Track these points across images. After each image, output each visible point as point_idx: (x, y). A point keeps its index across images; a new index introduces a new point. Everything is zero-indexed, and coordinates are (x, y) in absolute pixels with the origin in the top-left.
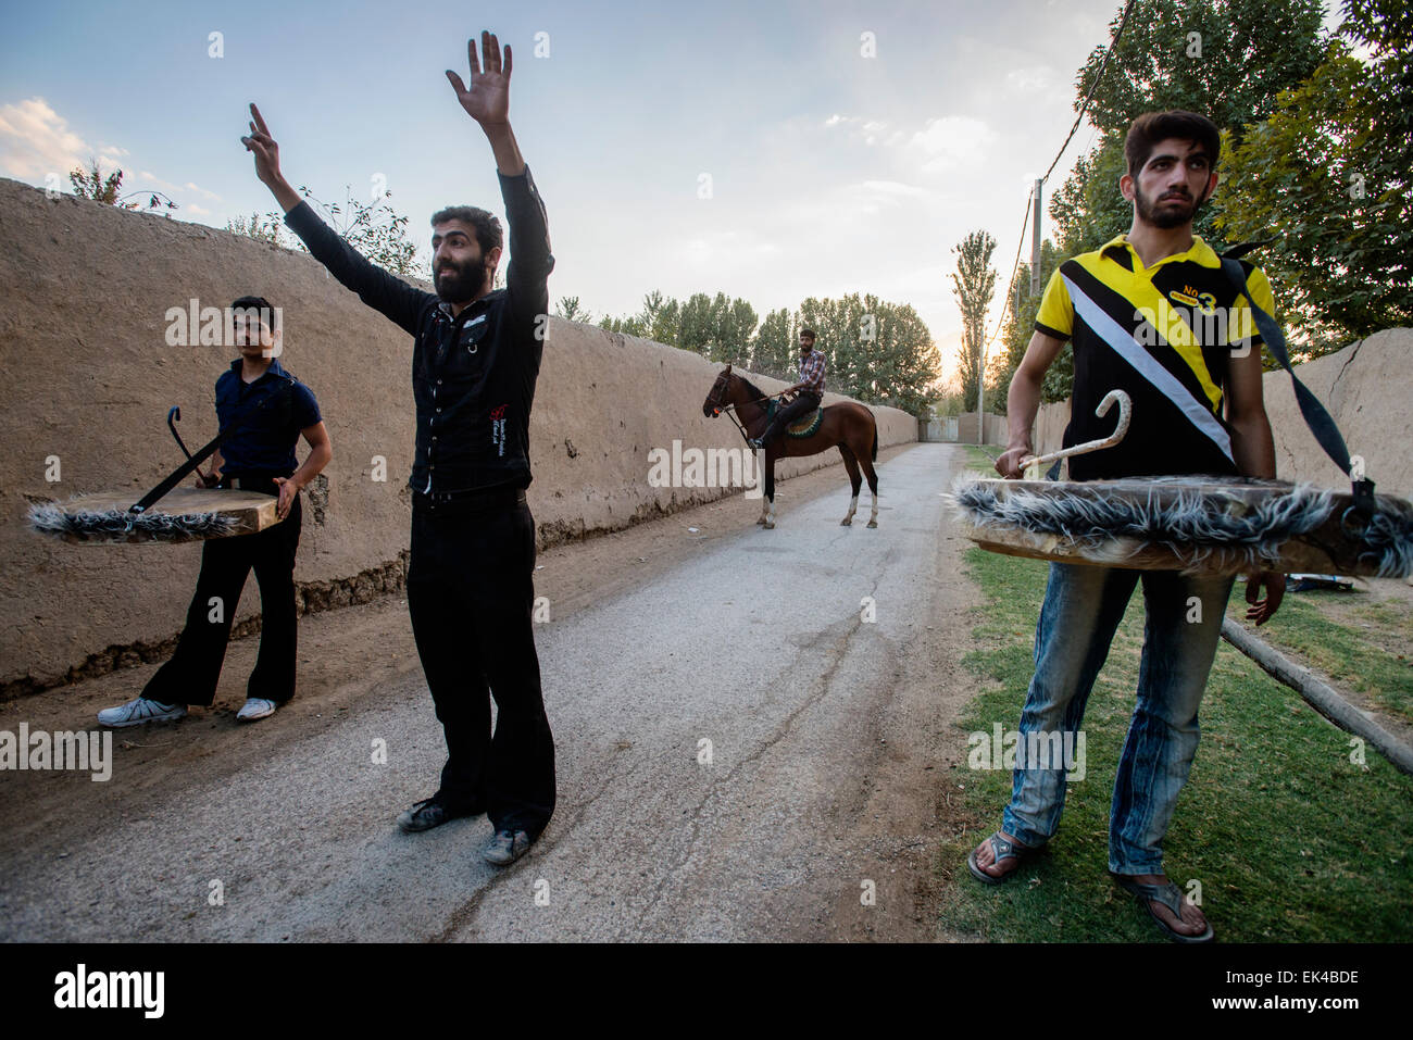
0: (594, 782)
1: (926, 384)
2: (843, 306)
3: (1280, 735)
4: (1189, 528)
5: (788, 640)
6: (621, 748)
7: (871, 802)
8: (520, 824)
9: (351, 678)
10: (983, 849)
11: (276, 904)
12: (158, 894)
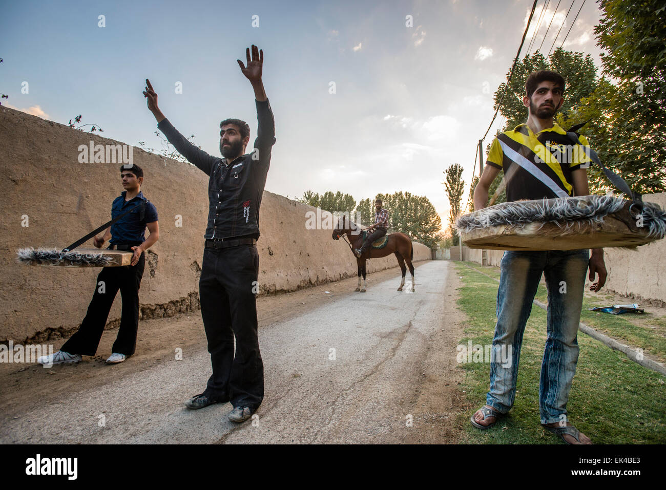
0: (282, 390)
1: (435, 233)
2: (395, 197)
3: (618, 369)
4: (563, 213)
5: (374, 335)
6: (295, 377)
7: (420, 399)
8: (246, 404)
9: (162, 348)
10: (478, 414)
11: (122, 439)
12: (63, 435)
